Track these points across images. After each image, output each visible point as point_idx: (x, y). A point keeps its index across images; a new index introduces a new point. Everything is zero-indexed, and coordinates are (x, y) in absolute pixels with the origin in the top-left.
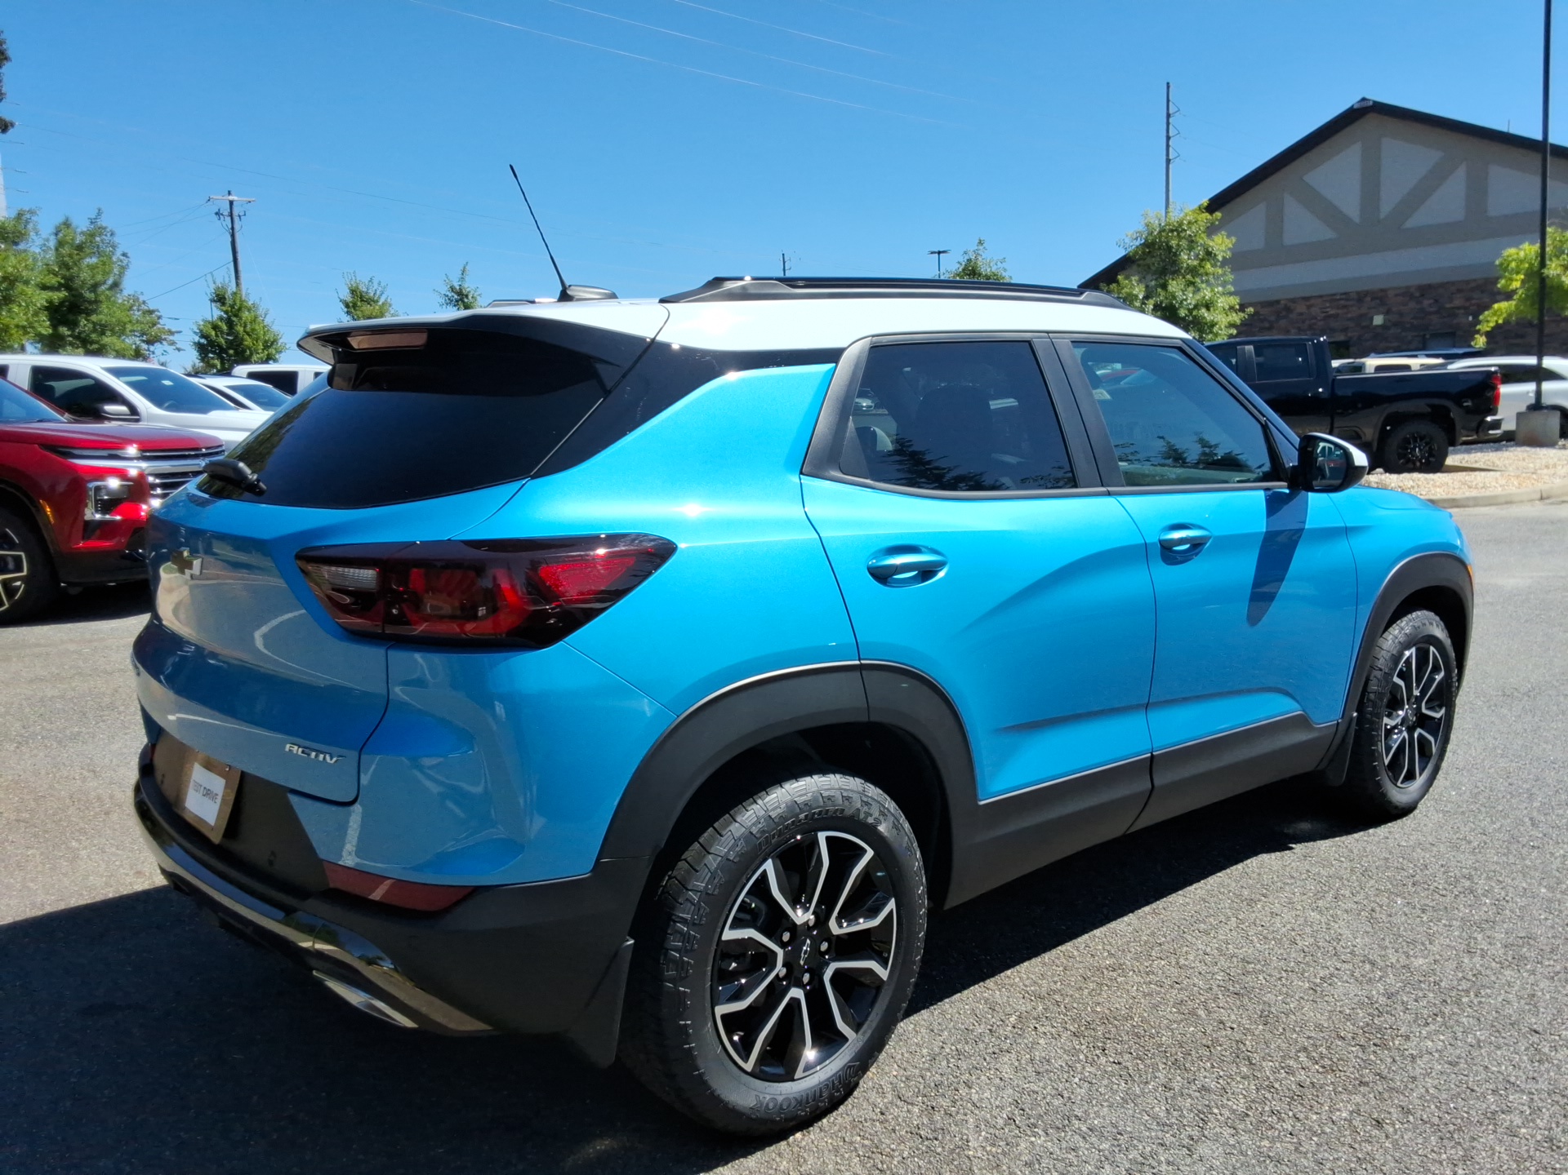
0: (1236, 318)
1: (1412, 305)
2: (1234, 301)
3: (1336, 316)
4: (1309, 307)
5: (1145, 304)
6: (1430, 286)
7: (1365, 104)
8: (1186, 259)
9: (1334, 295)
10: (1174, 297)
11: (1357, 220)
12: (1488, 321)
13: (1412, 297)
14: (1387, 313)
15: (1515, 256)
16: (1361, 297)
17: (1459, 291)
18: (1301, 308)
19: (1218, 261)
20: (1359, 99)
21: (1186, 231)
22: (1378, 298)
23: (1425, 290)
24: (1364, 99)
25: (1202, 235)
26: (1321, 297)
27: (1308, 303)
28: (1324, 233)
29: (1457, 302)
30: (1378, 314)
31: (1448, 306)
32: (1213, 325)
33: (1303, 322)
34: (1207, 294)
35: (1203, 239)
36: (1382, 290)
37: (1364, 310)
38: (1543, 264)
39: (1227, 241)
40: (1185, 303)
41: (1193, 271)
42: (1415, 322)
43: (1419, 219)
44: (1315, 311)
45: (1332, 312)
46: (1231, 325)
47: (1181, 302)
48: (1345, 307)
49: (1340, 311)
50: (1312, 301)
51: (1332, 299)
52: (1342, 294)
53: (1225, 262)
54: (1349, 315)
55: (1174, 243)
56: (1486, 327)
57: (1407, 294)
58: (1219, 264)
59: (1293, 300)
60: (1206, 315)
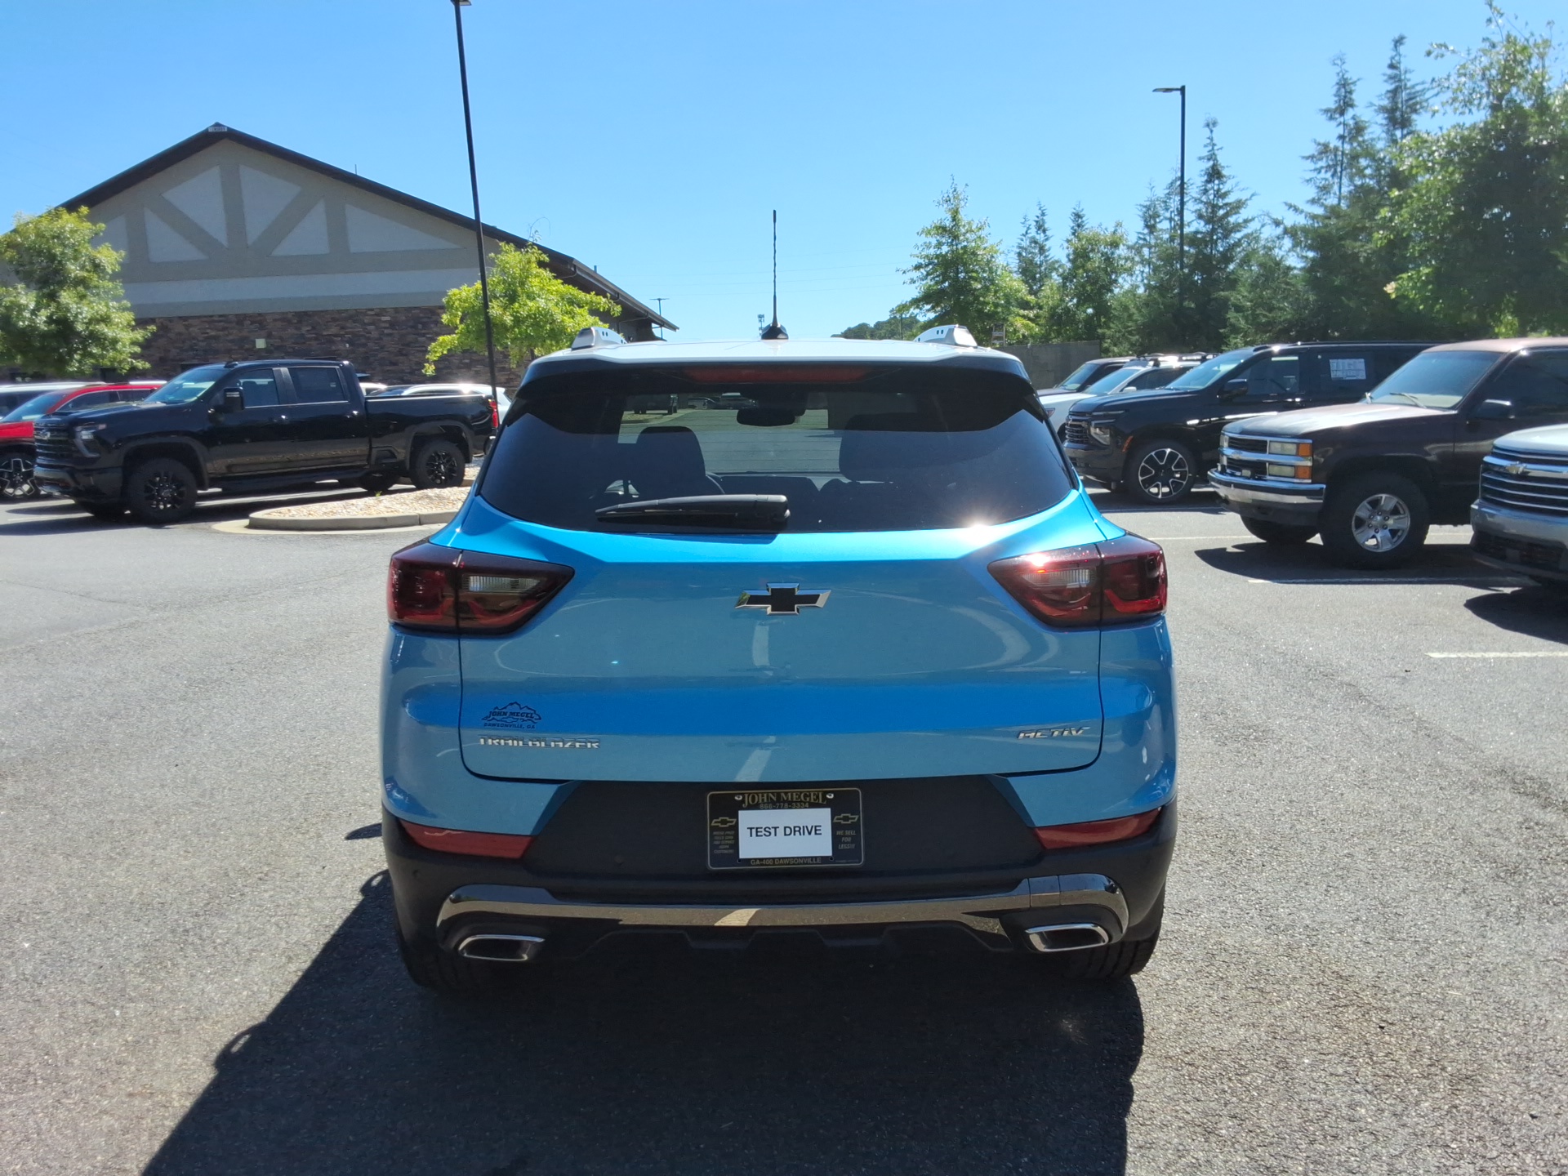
0: (139, 335)
1: (291, 331)
2: (129, 316)
3: (216, 338)
4: (187, 327)
5: (36, 315)
6: (306, 313)
7: (218, 130)
8: (74, 270)
9: (211, 316)
10: (68, 310)
11: (225, 242)
12: (436, 352)
13: (289, 322)
14: (269, 336)
15: (458, 296)
16: (241, 319)
17: (334, 320)
18: (179, 328)
19: (108, 273)
20: (213, 123)
21: (69, 239)
22: (258, 322)
23: (302, 316)
24: (217, 125)
25: (86, 245)
26: (199, 317)
27: (186, 323)
28: (189, 252)
29: (334, 330)
30: (259, 337)
31: (325, 333)
32: (115, 341)
33: (183, 342)
34: (101, 308)
35: (87, 250)
36: (260, 314)
37: (245, 333)
38: (486, 306)
39: (115, 255)
40: (80, 316)
41: (82, 282)
42: (297, 347)
43: (285, 248)
44: (194, 330)
45: (213, 333)
46: (134, 343)
47: (76, 314)
48: (224, 329)
49: (221, 333)
50: (190, 321)
51: (209, 320)
52: (221, 316)
53: (114, 277)
54: (231, 337)
55: (58, 250)
56: (432, 357)
57: (285, 319)
58: (108, 277)
59: (170, 320)
60: (106, 330)
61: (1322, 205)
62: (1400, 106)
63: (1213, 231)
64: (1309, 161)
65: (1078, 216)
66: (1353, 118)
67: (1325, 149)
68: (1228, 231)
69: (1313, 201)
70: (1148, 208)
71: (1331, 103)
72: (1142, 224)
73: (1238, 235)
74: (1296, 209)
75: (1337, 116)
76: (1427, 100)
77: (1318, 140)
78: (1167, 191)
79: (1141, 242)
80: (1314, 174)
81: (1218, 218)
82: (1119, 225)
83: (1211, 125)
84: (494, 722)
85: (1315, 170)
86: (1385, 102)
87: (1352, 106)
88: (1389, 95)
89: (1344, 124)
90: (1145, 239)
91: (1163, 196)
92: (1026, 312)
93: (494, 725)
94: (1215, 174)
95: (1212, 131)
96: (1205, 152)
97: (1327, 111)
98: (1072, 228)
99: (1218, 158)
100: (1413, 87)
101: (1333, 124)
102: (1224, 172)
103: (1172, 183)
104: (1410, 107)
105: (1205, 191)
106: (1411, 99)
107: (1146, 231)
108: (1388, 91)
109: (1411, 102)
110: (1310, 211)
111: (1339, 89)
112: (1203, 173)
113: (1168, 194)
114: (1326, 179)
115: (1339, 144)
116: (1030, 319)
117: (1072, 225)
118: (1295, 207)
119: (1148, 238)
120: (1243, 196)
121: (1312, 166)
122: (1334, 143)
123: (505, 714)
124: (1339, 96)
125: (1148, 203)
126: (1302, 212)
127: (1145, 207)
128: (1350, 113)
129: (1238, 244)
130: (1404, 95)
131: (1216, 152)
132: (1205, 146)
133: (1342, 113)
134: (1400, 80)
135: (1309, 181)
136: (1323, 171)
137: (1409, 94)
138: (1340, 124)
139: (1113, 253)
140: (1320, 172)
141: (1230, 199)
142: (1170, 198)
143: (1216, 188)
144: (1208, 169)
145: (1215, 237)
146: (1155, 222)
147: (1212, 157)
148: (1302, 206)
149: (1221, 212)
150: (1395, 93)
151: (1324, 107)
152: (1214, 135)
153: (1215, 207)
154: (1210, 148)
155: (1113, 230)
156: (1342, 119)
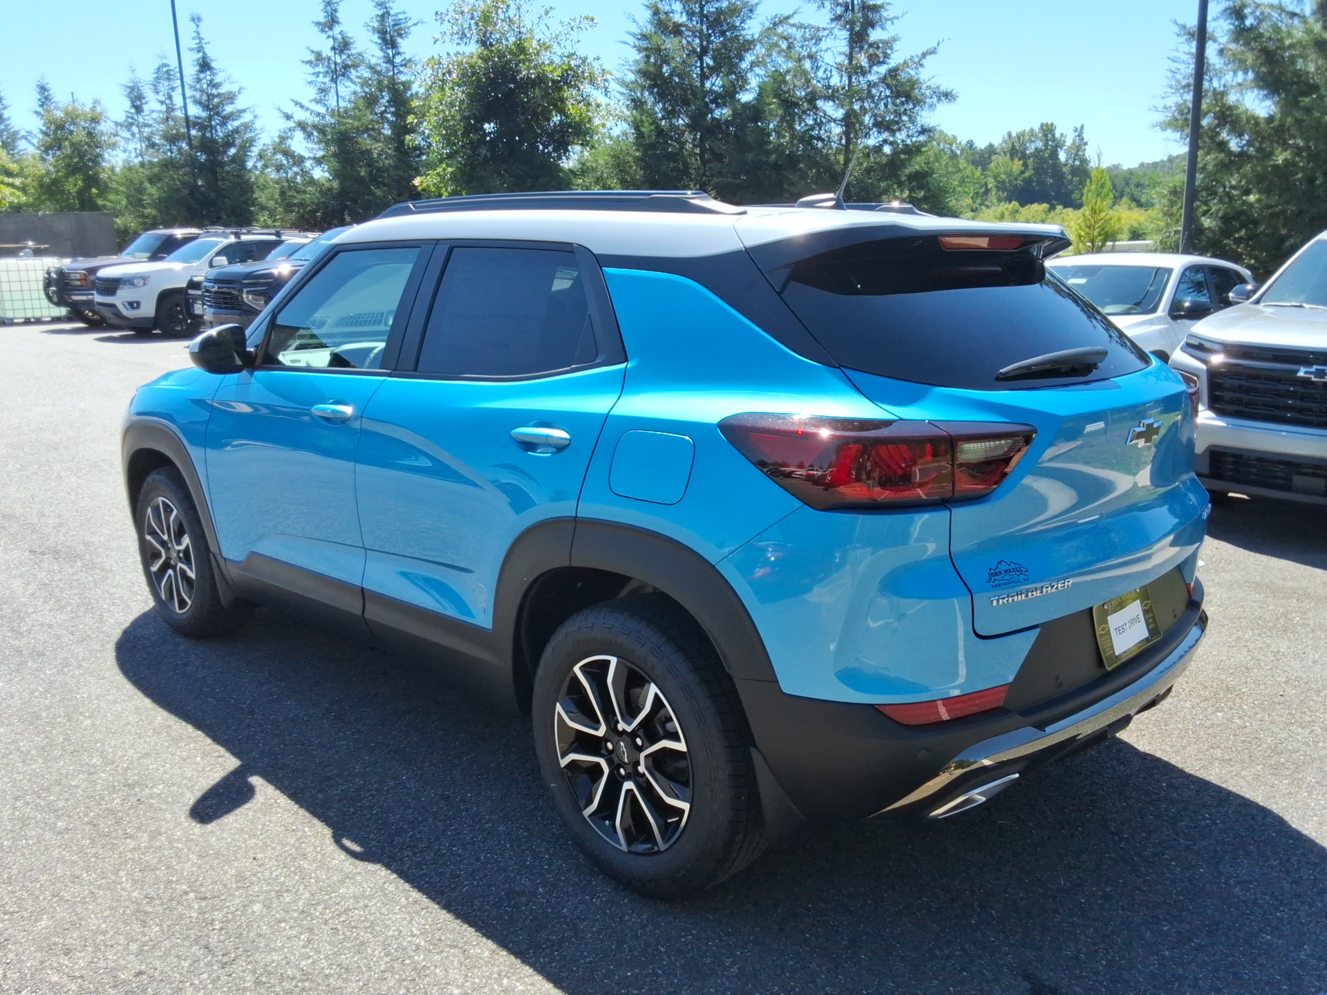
61: (325, 105)
62: (388, 30)
63: (210, 118)
64: (308, 65)
65: (43, 89)
66: (341, 33)
67: (319, 57)
68: (225, 120)
69: (317, 101)
70: (132, 89)
71: (321, 18)
72: (129, 103)
73: (236, 124)
74: (302, 107)
75: (327, 29)
76: (408, 28)
77: (311, 48)
78: (155, 76)
79: (130, 120)
80: (313, 78)
81: (214, 104)
82: (96, 102)
83: (196, 20)
84: (997, 582)
85: (314, 74)
86: (376, 24)
87: (338, 23)
88: (378, 19)
89: (333, 38)
90: (133, 118)
91: (152, 79)
92: (11, 180)
93: (1000, 585)
94: (205, 65)
95: (198, 26)
96: (193, 44)
97: (318, 24)
98: (39, 100)
99: (207, 51)
100: (396, 15)
101: (324, 36)
102: (213, 65)
103: (159, 68)
104: (396, 31)
105: (199, 80)
106: (396, 25)
107: (133, 111)
108: (377, 16)
109: (397, 28)
110: (314, 109)
111: (326, 6)
112: (195, 63)
113: (156, 78)
114: (325, 83)
115: (331, 54)
116: (17, 188)
117: (39, 97)
118: (300, 104)
119: (136, 117)
120: (234, 88)
121: (312, 71)
122: (327, 52)
123: (1001, 573)
124: (326, 12)
125: (131, 85)
126: (307, 109)
127: (129, 87)
128: (337, 29)
129: (236, 131)
130: (390, 21)
131: (204, 45)
132: (194, 39)
133: (331, 29)
134: (386, 8)
135: (310, 83)
136: (321, 75)
137: (394, 20)
138: (329, 37)
139: (94, 129)
140: (318, 76)
141: (222, 90)
142: (159, 83)
143: (209, 78)
144: (198, 60)
145: (213, 123)
146: (142, 104)
147: (200, 49)
148: (306, 104)
149: (216, 100)
150: (383, 17)
151: (316, 21)
152: (200, 30)
153: (211, 97)
154: (198, 41)
155: (91, 106)
156: (331, 33)
